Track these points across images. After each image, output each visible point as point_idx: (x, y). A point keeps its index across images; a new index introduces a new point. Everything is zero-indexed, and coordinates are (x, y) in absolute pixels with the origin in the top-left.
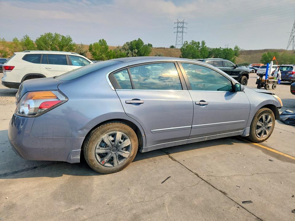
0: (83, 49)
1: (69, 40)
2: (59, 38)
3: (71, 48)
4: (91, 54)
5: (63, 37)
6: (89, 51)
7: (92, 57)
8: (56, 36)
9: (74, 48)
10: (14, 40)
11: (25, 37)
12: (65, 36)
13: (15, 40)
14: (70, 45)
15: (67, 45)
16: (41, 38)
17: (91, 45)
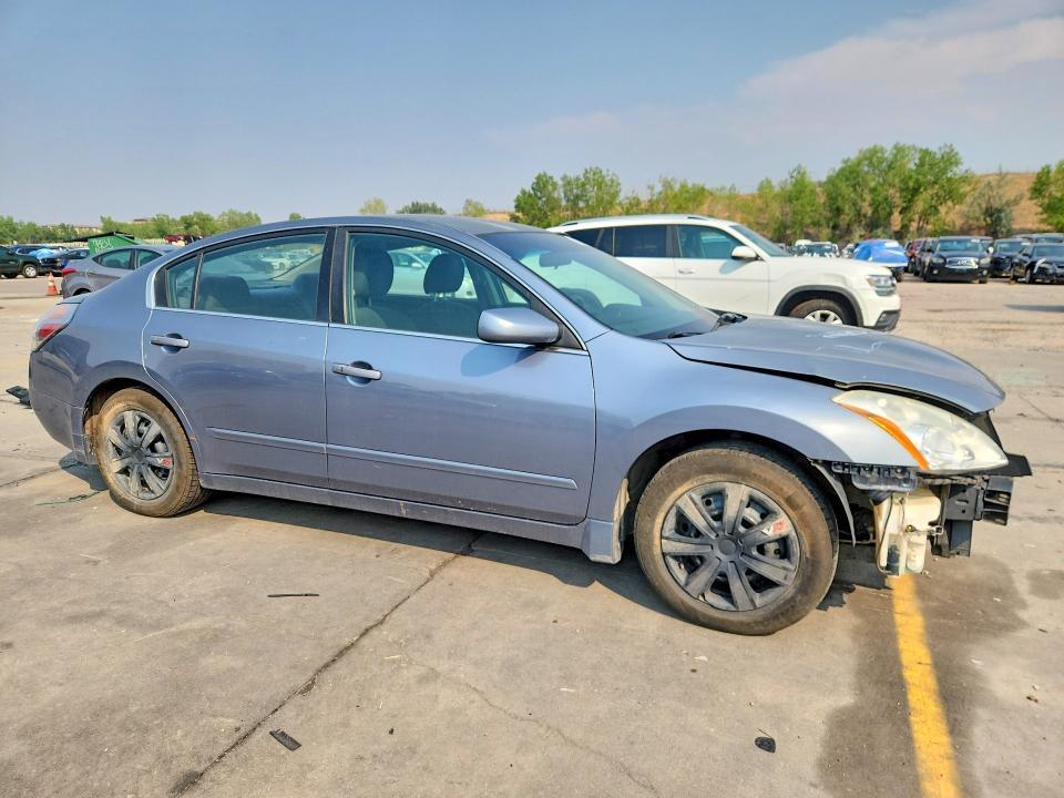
0: (1001, 192)
1: (949, 159)
2: (909, 160)
3: (950, 192)
4: (1040, 210)
5: (926, 152)
6: (1028, 195)
7: (1043, 221)
8: (895, 156)
9: (965, 189)
10: (761, 188)
11: (795, 174)
12: (933, 148)
13: (765, 187)
14: (949, 180)
15: (935, 183)
16: (842, 170)
17: (1046, 171)
